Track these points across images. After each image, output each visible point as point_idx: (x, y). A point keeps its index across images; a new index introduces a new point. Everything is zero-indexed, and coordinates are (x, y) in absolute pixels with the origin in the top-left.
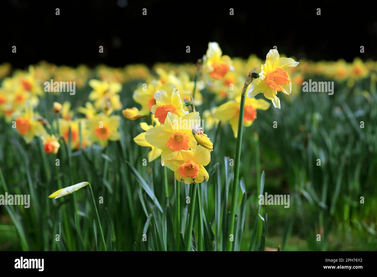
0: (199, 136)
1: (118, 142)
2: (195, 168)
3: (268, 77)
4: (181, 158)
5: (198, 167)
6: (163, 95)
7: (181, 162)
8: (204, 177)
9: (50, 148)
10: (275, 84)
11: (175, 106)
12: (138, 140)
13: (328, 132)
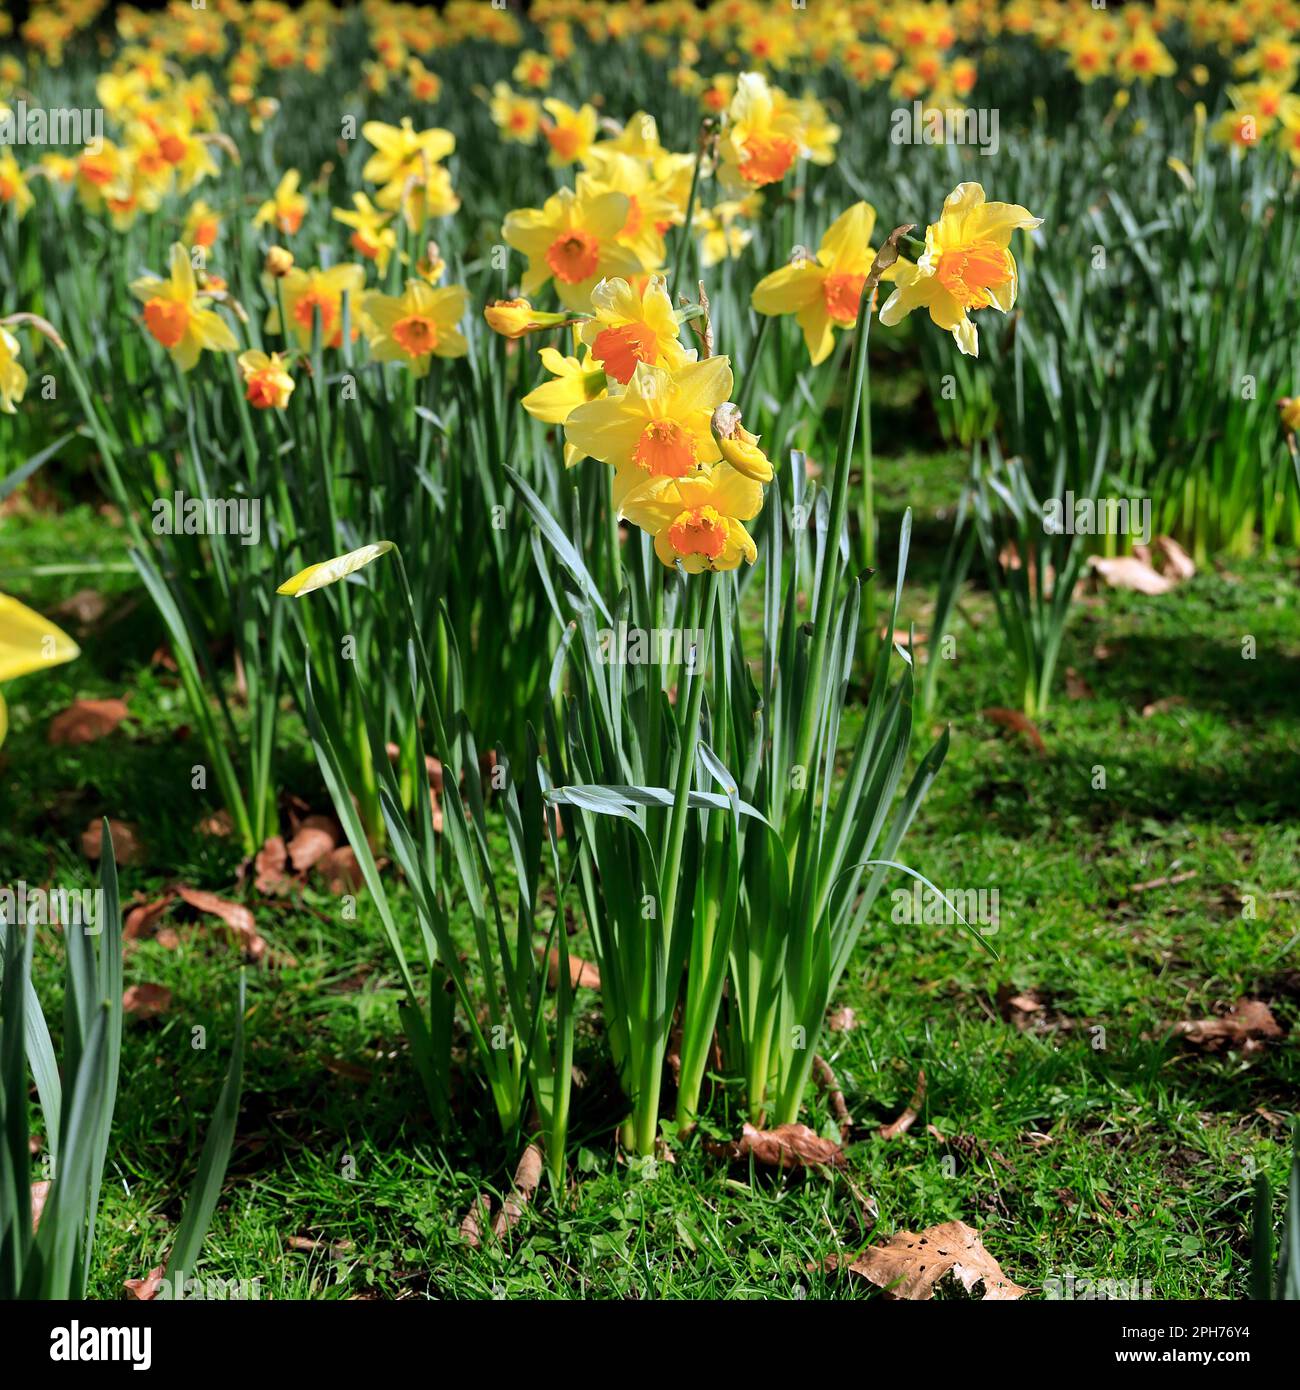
0: (732, 444)
1: (462, 363)
2: (718, 530)
3: (945, 265)
4: (674, 496)
5: (726, 525)
6: (619, 295)
7: (676, 509)
8: (743, 550)
9: (266, 392)
10: (965, 289)
11: (655, 328)
12: (534, 405)
13: (1067, 285)
